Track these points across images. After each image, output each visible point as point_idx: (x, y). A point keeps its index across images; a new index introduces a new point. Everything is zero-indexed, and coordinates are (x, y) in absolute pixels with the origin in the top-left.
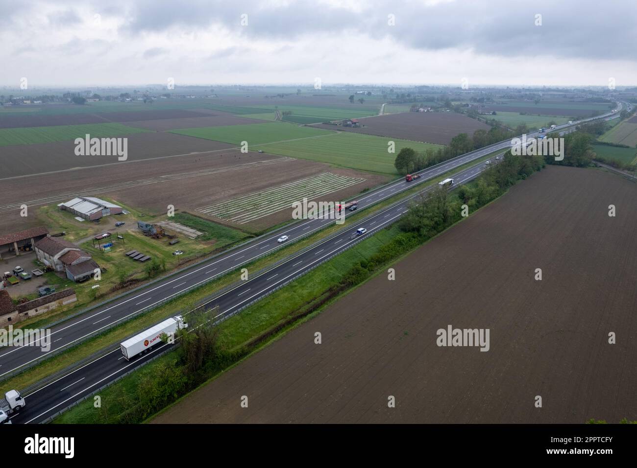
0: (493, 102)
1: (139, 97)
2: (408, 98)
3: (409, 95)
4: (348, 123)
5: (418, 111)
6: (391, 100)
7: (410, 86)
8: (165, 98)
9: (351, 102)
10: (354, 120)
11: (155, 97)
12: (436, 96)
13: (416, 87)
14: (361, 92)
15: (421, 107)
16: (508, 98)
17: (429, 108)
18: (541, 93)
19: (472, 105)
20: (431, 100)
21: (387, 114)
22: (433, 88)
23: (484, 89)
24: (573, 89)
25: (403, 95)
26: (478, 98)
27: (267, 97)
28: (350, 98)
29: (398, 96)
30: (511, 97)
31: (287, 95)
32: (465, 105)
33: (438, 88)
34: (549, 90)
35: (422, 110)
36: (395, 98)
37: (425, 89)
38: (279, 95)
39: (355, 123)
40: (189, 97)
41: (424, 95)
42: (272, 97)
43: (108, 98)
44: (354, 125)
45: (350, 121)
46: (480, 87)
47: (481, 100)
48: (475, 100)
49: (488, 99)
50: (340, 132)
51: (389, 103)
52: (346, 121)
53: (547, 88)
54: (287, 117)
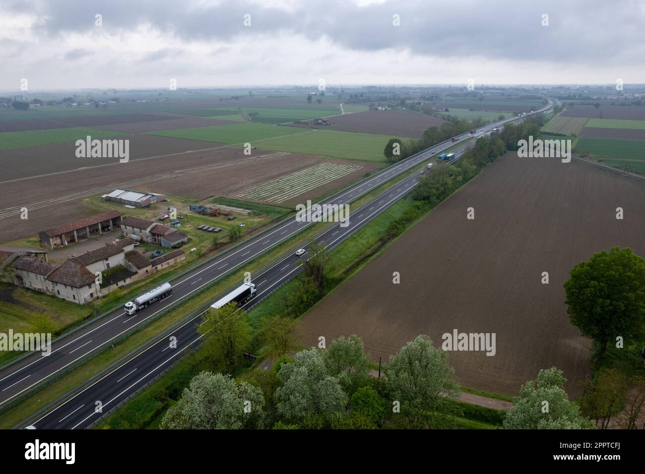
0: (442, 100)
1: (85, 102)
2: (360, 98)
3: (362, 95)
4: (319, 121)
5: (376, 110)
6: (347, 101)
7: (357, 86)
8: (114, 102)
9: (309, 102)
10: (324, 118)
11: (103, 102)
12: (388, 96)
13: (363, 87)
14: (314, 93)
15: (379, 105)
16: (454, 96)
17: (387, 107)
18: (482, 92)
19: (425, 103)
20: (384, 99)
21: (350, 113)
22: (380, 88)
23: (429, 88)
24: (507, 87)
25: (356, 95)
26: (427, 97)
27: (221, 99)
28: (307, 99)
29: (351, 96)
30: (456, 95)
31: (240, 97)
32: (417, 103)
33: (385, 88)
34: (488, 88)
35: (380, 108)
36: (349, 98)
37: (373, 90)
38: (233, 97)
39: (326, 121)
40: (139, 101)
41: (376, 95)
42: (226, 99)
43: (50, 103)
44: (324, 123)
45: (321, 119)
46: (424, 87)
47: (430, 99)
48: (425, 99)
49: (437, 97)
50: (315, 130)
51: (346, 103)
52: (317, 120)
53: (485, 86)
54: (255, 118)
